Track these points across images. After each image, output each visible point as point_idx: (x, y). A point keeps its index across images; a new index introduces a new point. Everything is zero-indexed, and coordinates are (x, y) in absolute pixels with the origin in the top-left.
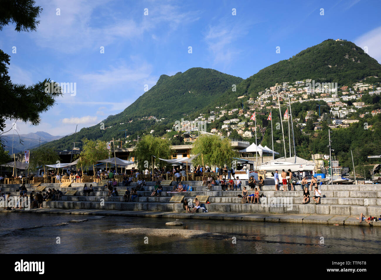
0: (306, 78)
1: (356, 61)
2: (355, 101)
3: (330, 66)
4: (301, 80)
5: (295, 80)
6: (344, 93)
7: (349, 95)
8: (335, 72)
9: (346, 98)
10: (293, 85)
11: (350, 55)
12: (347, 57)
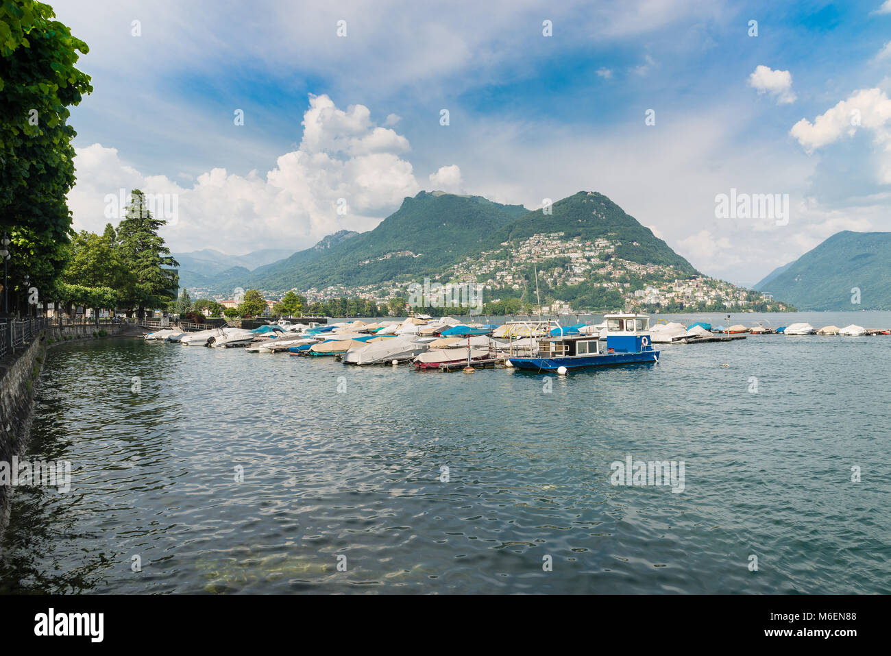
0: (560, 231)
1: (602, 217)
2: (592, 257)
3: (580, 221)
4: (556, 232)
5: (550, 232)
6: (587, 249)
7: (591, 251)
8: (583, 227)
9: (587, 254)
10: (549, 237)
11: (597, 211)
12: (594, 213)
